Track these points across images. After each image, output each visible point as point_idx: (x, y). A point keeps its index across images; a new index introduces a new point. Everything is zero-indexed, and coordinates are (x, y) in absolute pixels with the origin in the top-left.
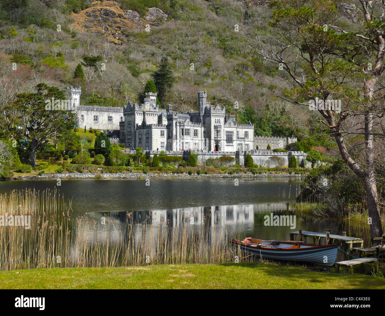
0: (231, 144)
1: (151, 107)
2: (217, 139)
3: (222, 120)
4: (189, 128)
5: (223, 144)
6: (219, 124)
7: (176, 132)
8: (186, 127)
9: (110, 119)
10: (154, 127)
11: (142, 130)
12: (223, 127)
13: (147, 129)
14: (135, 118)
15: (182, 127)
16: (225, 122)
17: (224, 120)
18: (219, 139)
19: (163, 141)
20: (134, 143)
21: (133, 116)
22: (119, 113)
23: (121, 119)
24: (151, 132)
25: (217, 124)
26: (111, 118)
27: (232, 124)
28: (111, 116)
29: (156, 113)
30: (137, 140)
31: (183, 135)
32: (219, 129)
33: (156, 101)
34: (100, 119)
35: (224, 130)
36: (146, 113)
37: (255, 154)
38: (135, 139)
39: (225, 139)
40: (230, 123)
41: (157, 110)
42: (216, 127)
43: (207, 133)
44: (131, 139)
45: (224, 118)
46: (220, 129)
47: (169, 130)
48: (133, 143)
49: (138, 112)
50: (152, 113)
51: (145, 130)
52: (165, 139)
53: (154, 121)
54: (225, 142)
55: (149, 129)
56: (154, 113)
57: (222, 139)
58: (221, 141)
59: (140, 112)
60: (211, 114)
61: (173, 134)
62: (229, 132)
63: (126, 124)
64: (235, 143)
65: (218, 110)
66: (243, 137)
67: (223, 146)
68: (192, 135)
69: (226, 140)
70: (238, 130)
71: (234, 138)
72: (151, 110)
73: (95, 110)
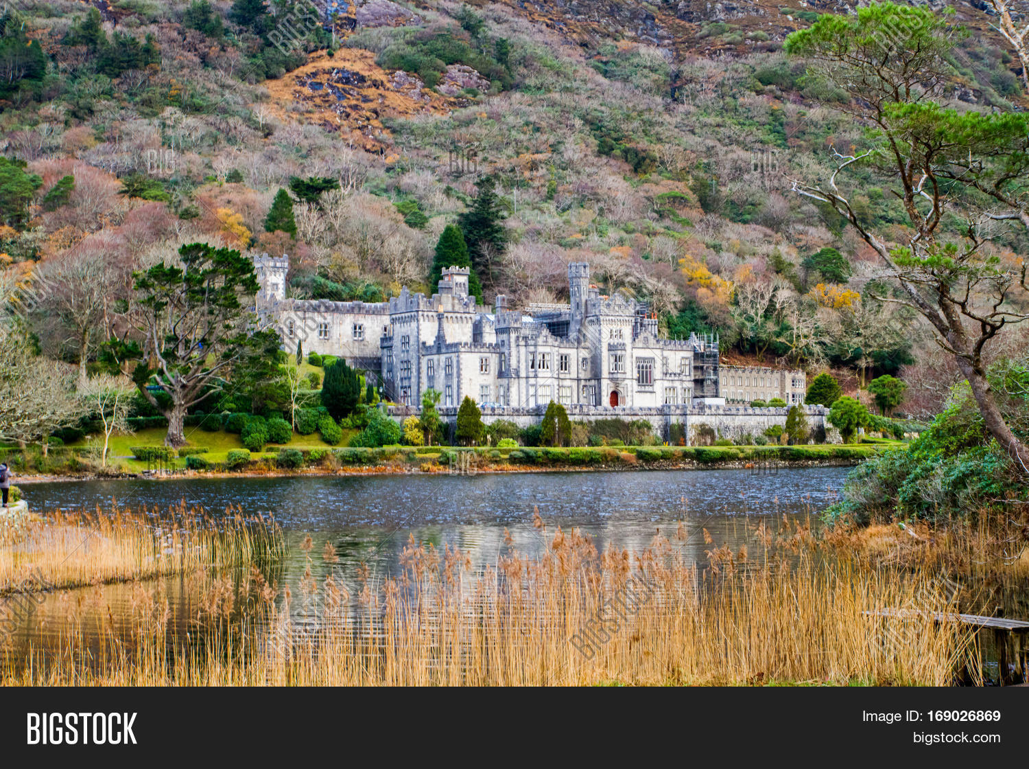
0: (650, 389)
1: (456, 301)
2: (615, 376)
3: (627, 331)
4: (547, 349)
5: (630, 389)
6: (621, 341)
7: (519, 362)
8: (541, 349)
9: (358, 329)
10: (463, 350)
11: (435, 357)
12: (629, 347)
13: (448, 355)
14: (418, 328)
15: (532, 349)
16: (635, 335)
17: (631, 331)
18: (619, 376)
19: (485, 383)
20: (416, 388)
21: (414, 324)
22: (379, 317)
23: (385, 330)
24: (458, 361)
25: (615, 341)
26: (360, 328)
27: (652, 340)
28: (360, 323)
29: (468, 316)
30: (424, 379)
31: (533, 367)
32: (619, 353)
33: (467, 286)
34: (335, 331)
35: (632, 354)
36: (446, 315)
37: (707, 411)
38: (419, 378)
39: (636, 375)
40: (646, 339)
41: (471, 309)
42: (611, 348)
43: (592, 363)
44: (410, 378)
45: (630, 327)
46: (623, 352)
47: (500, 357)
48: (414, 388)
49: (425, 314)
50: (459, 315)
51: (443, 357)
52: (490, 378)
53: (464, 334)
54: (635, 383)
55: (453, 355)
56: (464, 316)
57: (628, 375)
58: (626, 381)
59: (430, 314)
60: (601, 318)
61: (510, 366)
62: (644, 359)
63: (397, 342)
64: (659, 386)
65: (616, 308)
66: (678, 371)
67: (630, 394)
68: (556, 368)
69: (638, 380)
70: (666, 353)
71: (657, 373)
72: (457, 309)
73: (322, 309)
